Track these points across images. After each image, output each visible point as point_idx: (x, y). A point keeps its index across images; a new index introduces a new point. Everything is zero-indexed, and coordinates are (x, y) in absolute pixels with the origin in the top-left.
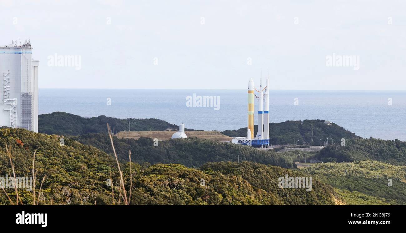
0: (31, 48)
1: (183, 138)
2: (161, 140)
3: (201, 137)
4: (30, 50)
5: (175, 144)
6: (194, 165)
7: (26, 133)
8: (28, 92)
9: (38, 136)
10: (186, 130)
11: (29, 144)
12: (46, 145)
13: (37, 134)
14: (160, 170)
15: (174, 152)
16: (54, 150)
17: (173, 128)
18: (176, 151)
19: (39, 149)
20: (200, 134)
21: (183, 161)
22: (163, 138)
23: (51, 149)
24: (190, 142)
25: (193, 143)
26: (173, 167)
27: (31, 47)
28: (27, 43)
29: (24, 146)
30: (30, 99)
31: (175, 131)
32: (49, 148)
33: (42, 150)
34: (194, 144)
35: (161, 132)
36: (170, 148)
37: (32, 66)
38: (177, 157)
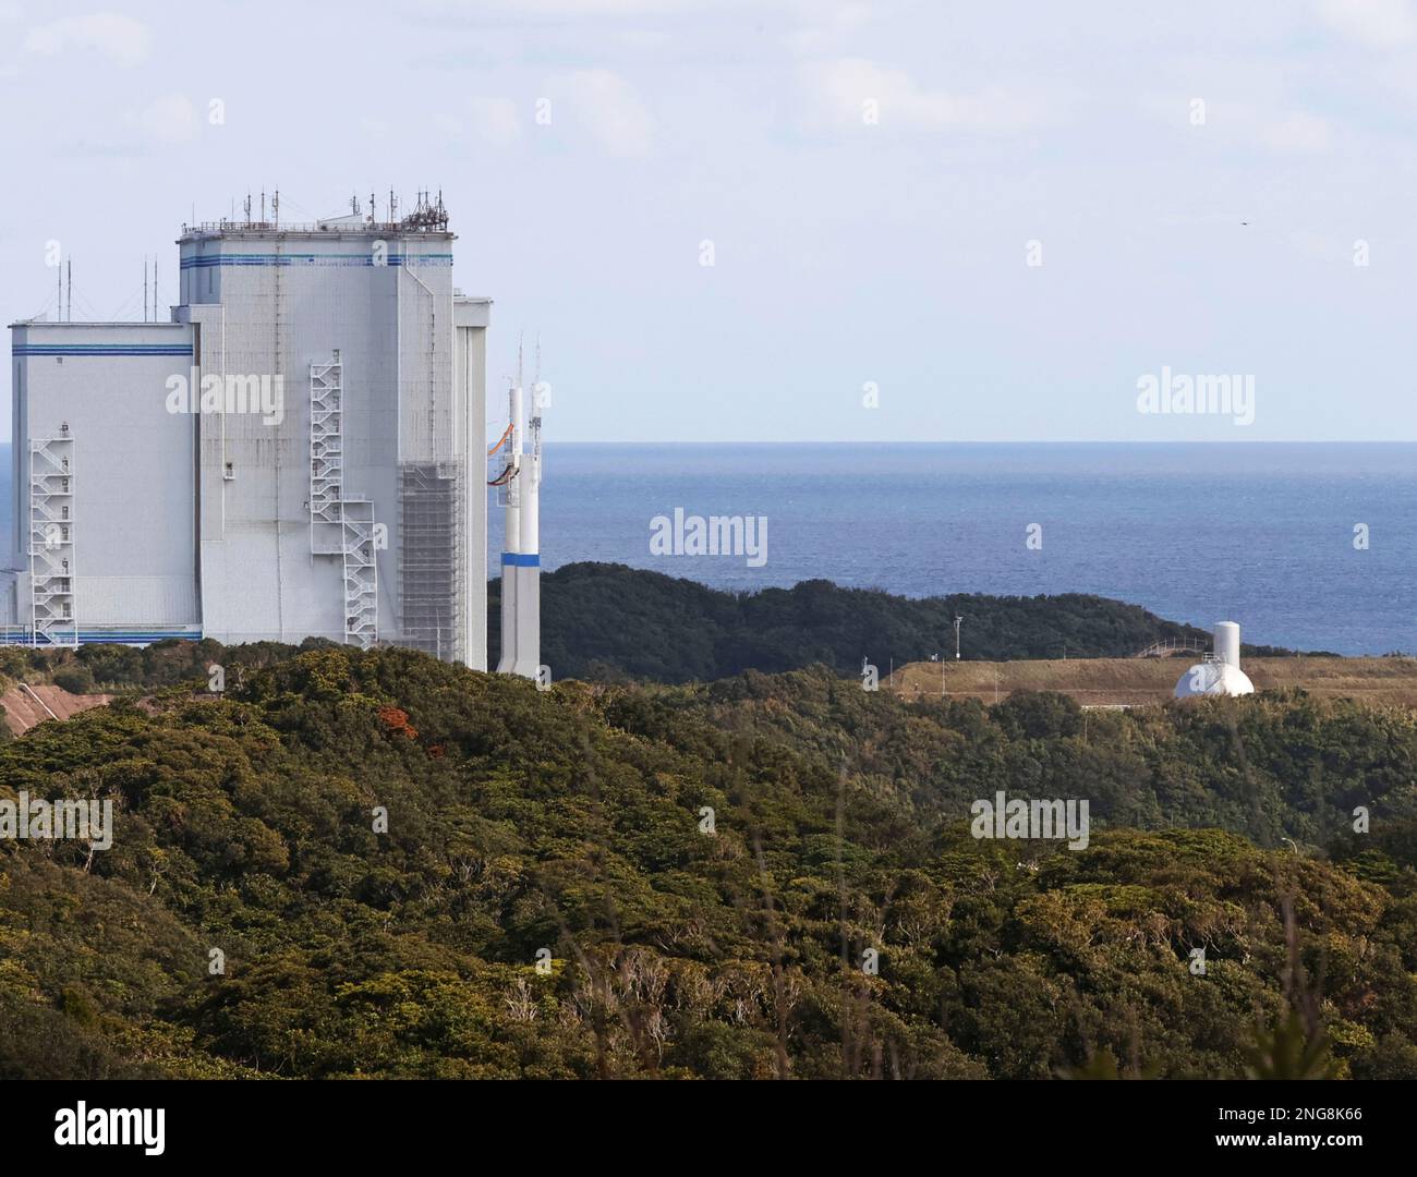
0: (448, 237)
1: (1235, 695)
2: (1121, 707)
3: (1325, 691)
4: (445, 244)
5: (1193, 727)
6: (1294, 834)
7: (432, 675)
8: (438, 459)
9: (494, 688)
10: (1247, 652)
11: (447, 732)
12: (532, 732)
13: (487, 681)
14: (1124, 860)
15: (1190, 768)
16: (576, 759)
17: (1180, 643)
18: (1198, 765)
19: (501, 753)
20: (1323, 674)
21: (1232, 814)
22: (1131, 694)
23: (561, 757)
24: (1269, 714)
25: (1287, 722)
26: (1188, 843)
27: (449, 230)
28: (431, 211)
29: (419, 739)
30: (447, 497)
31: (1192, 660)
32: (550, 749)
33: (514, 762)
34: (1292, 730)
35: (1115, 664)
36: (1166, 746)
37: (454, 329)
38: (1200, 791)
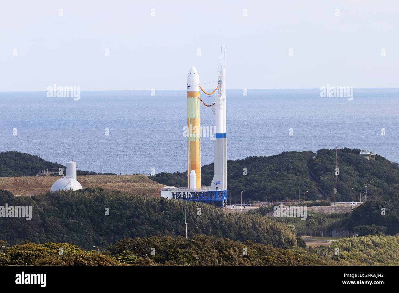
1: (74, 190)
2: (30, 195)
3: (110, 186)
5: (58, 203)
6: (98, 245)
10: (79, 173)
14: (28, 255)
15: (57, 219)
17: (53, 170)
18: (60, 218)
20: (109, 181)
21: (74, 237)
22: (34, 190)
24: (88, 198)
25: (95, 201)
26: (55, 248)
31: (57, 177)
34: (97, 203)
35: (28, 179)
36: (48, 211)
38: (61, 228)
